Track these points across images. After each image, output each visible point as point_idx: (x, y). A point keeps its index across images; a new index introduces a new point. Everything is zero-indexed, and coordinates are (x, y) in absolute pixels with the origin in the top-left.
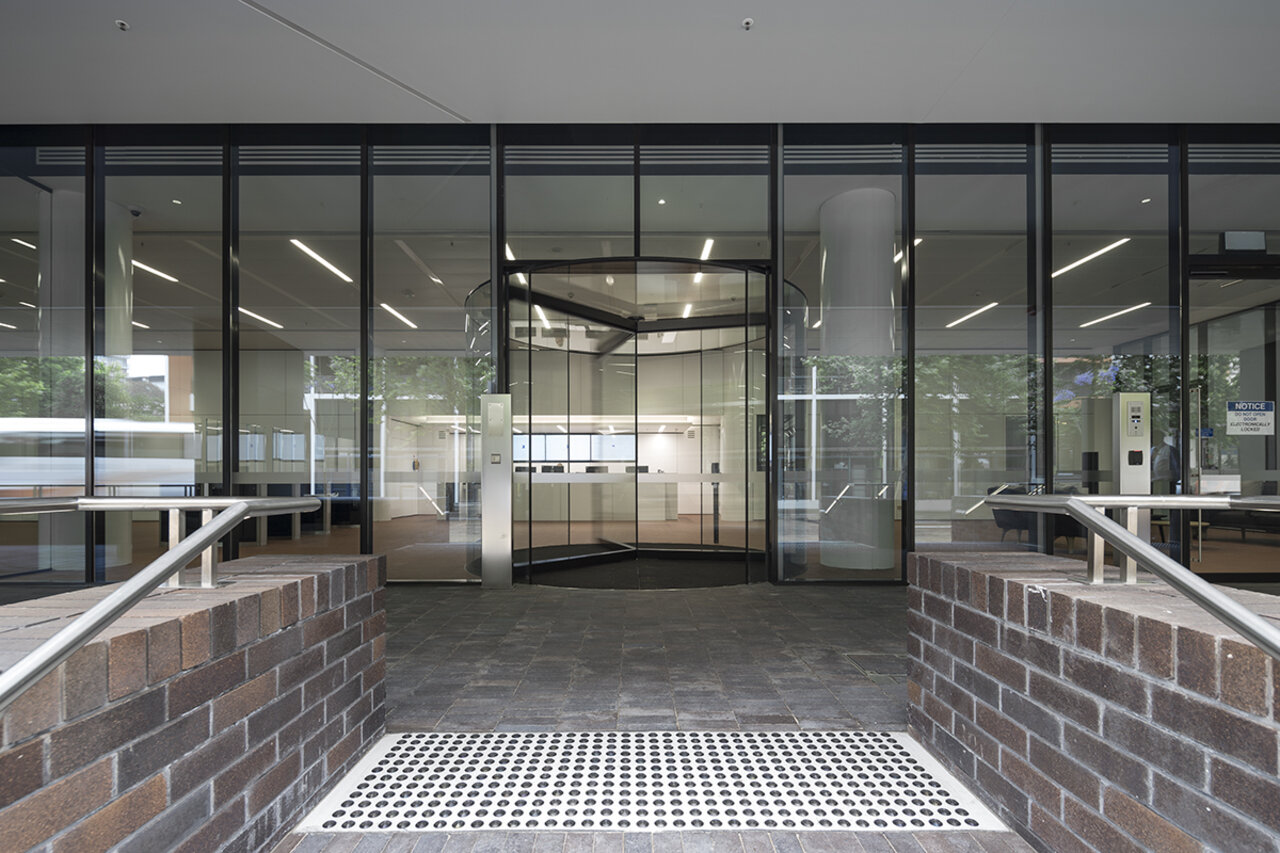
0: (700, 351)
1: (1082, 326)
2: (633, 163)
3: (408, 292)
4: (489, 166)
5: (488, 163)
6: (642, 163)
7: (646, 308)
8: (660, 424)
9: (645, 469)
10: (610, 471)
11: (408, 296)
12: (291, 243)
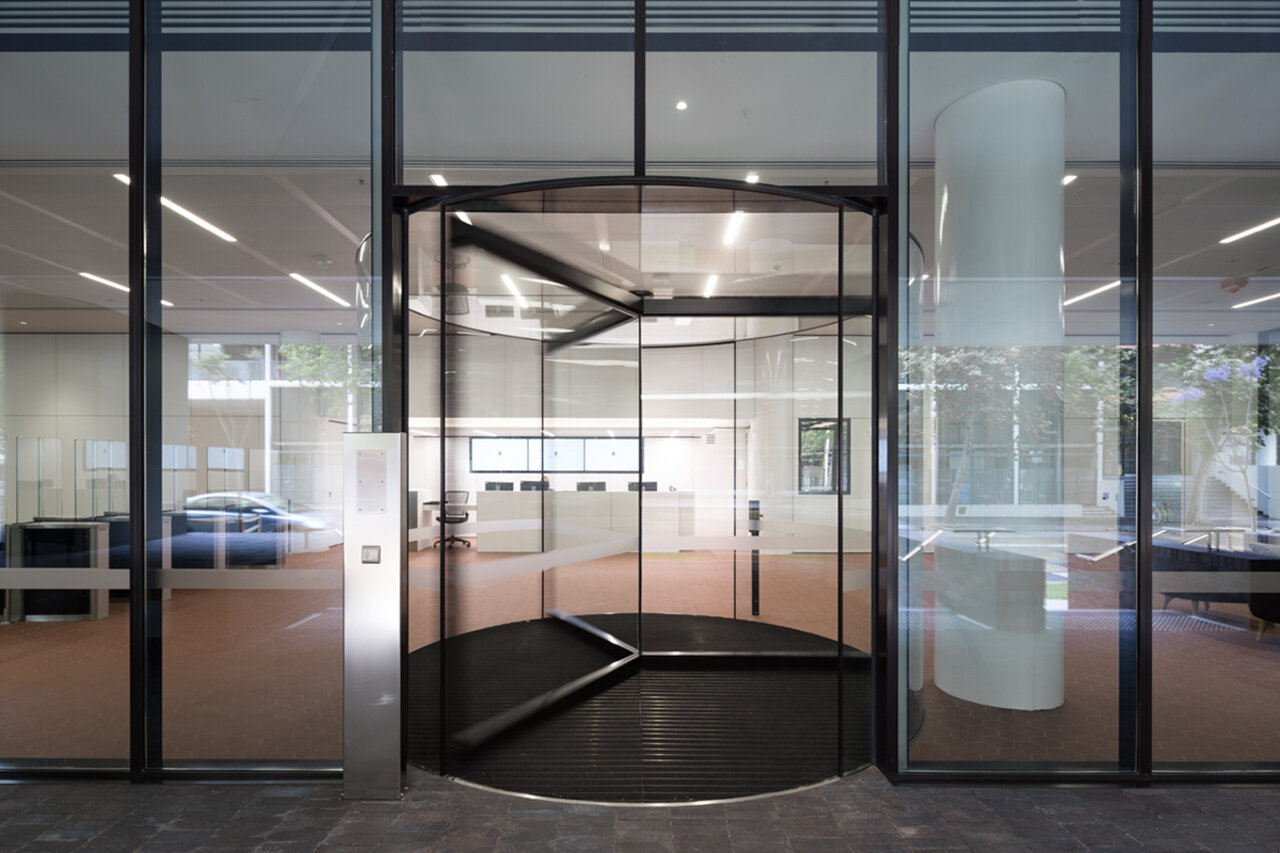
0: (734, 342)
1: (1235, 307)
2: (632, 30)
3: (322, 257)
4: (369, 36)
5: (367, 30)
6: (649, 30)
7: (657, 281)
8: (672, 429)
9: (652, 487)
10: (607, 488)
11: (320, 263)
12: (115, 179)
